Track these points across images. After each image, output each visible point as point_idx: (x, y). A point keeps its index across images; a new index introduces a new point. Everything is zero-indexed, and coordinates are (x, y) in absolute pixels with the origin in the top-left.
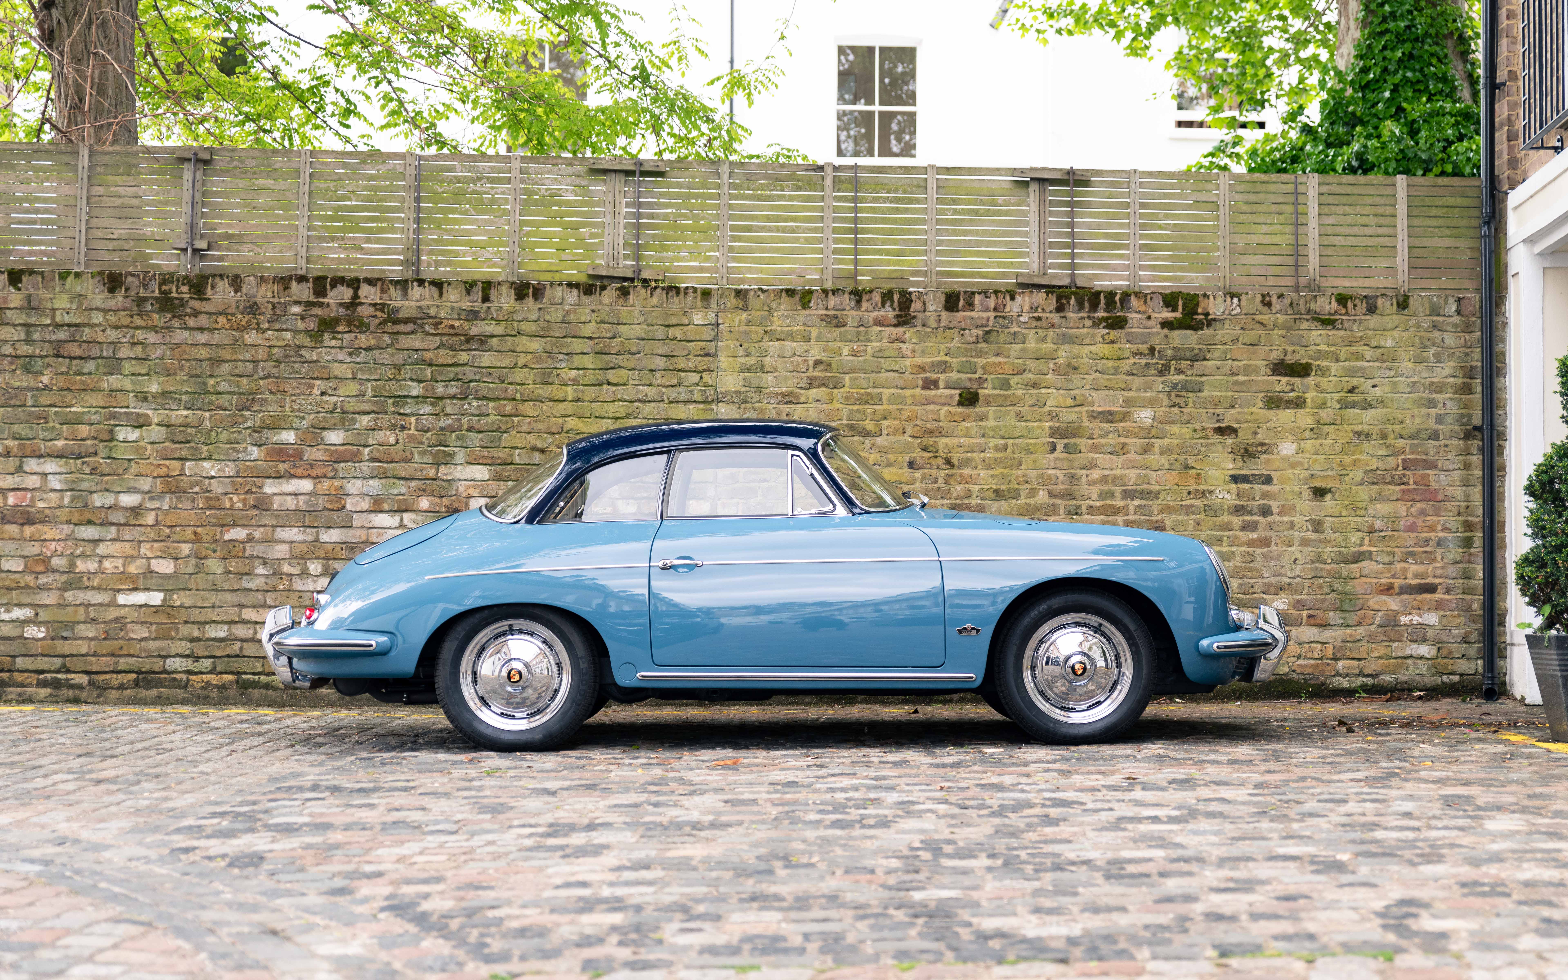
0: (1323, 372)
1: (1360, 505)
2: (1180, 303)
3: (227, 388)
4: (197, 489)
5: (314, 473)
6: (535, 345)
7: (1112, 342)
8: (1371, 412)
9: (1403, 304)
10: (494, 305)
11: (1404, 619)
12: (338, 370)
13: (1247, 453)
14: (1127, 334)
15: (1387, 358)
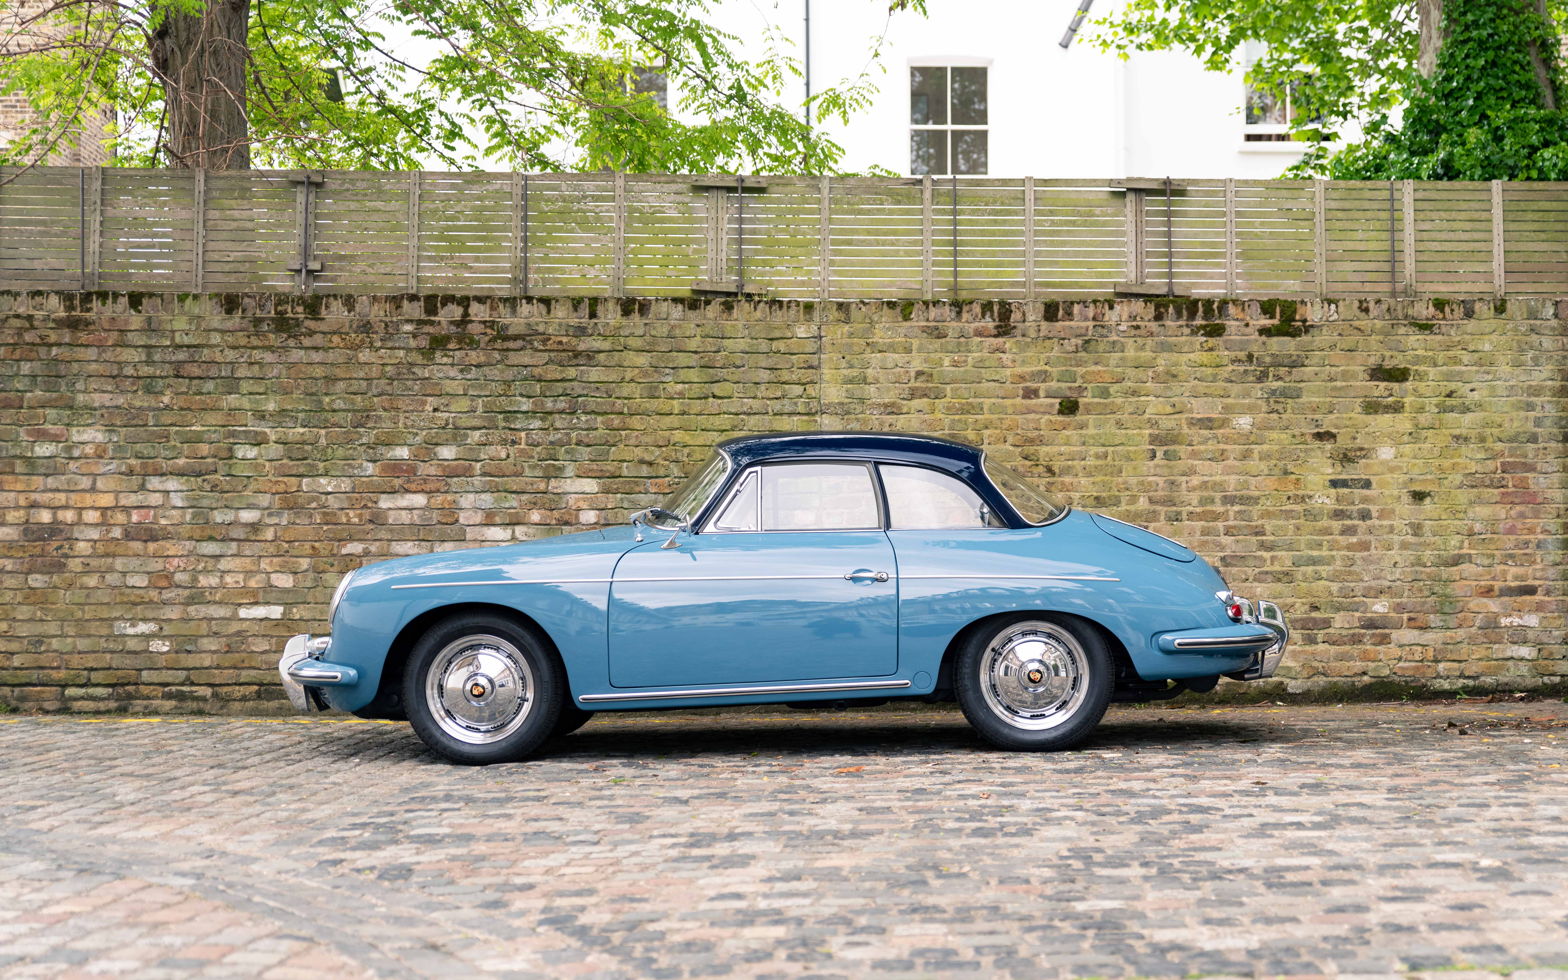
0: (1421, 377)
1: (1459, 508)
2: (1278, 310)
3: (342, 406)
4: (314, 505)
5: (427, 487)
6: (642, 360)
7: (1211, 349)
8: (1469, 416)
9: (1500, 308)
10: (601, 321)
11: (1504, 621)
12: (450, 386)
13: (1346, 458)
14: (1226, 342)
15: (1485, 362)
